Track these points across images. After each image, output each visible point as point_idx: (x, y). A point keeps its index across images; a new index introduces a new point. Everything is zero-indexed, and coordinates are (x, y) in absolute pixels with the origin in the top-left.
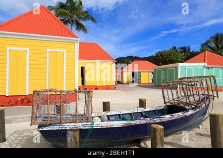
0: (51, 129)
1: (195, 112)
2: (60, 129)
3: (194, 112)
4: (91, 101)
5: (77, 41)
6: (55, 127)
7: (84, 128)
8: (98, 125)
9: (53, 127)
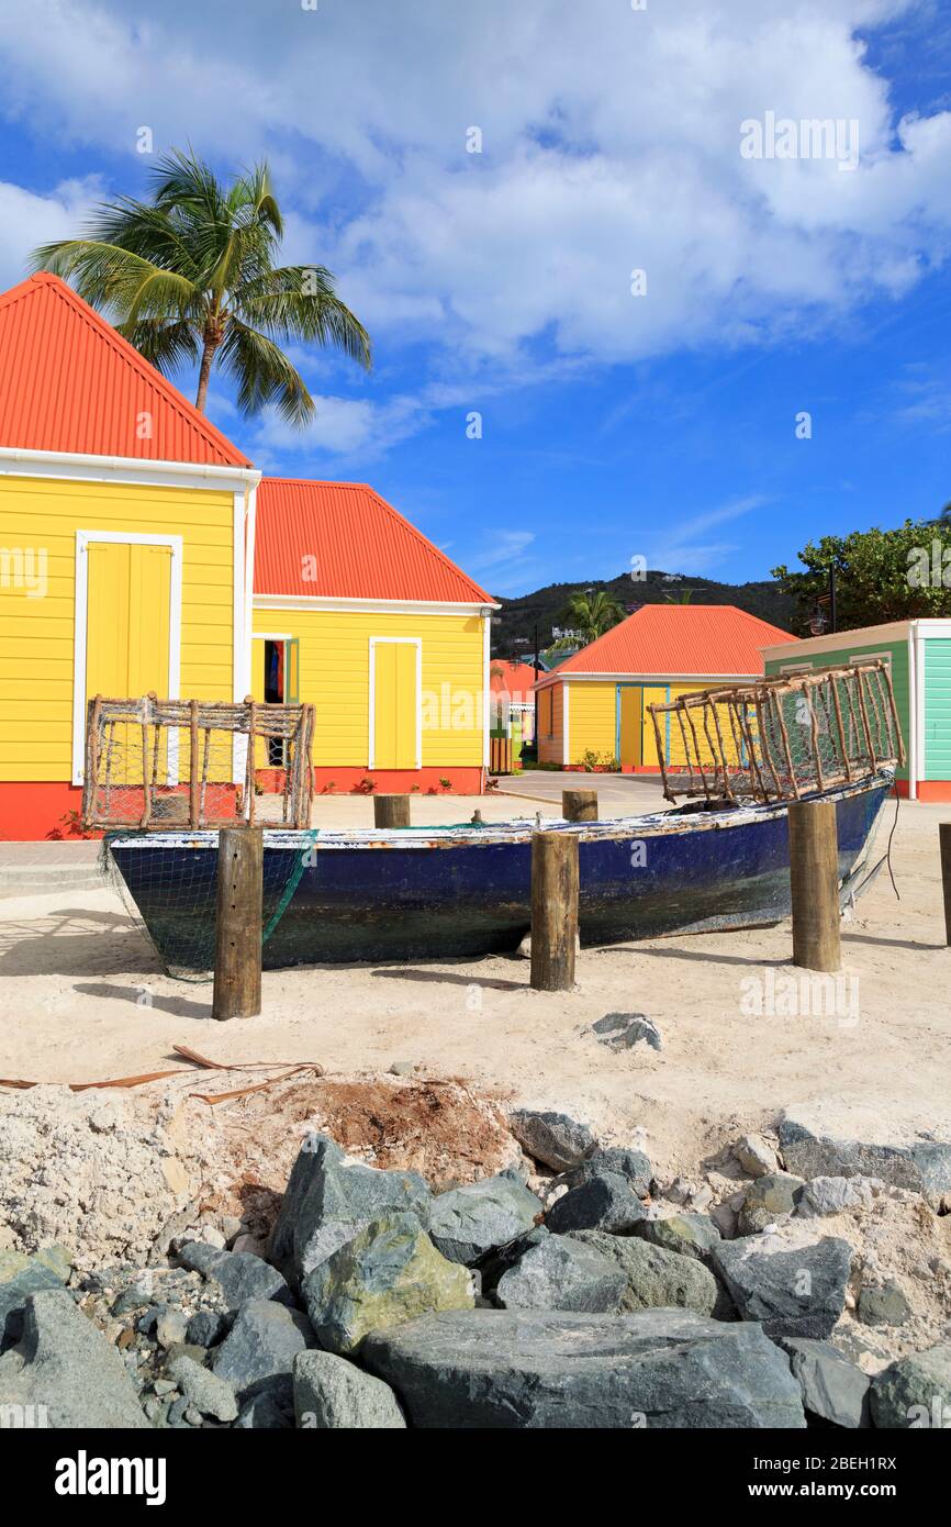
0: (155, 844)
1: (771, 815)
2: (190, 845)
3: (761, 817)
4: (308, 747)
5: (246, 482)
6: (169, 837)
7: (281, 846)
8: (336, 839)
9: (162, 837)
